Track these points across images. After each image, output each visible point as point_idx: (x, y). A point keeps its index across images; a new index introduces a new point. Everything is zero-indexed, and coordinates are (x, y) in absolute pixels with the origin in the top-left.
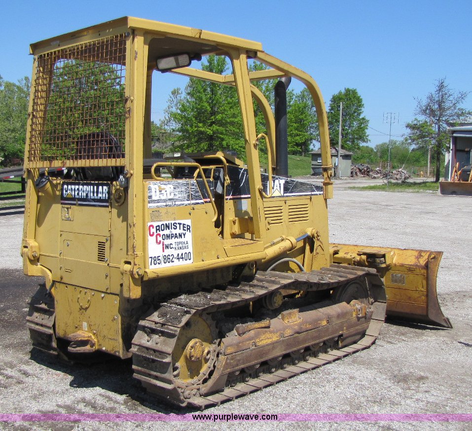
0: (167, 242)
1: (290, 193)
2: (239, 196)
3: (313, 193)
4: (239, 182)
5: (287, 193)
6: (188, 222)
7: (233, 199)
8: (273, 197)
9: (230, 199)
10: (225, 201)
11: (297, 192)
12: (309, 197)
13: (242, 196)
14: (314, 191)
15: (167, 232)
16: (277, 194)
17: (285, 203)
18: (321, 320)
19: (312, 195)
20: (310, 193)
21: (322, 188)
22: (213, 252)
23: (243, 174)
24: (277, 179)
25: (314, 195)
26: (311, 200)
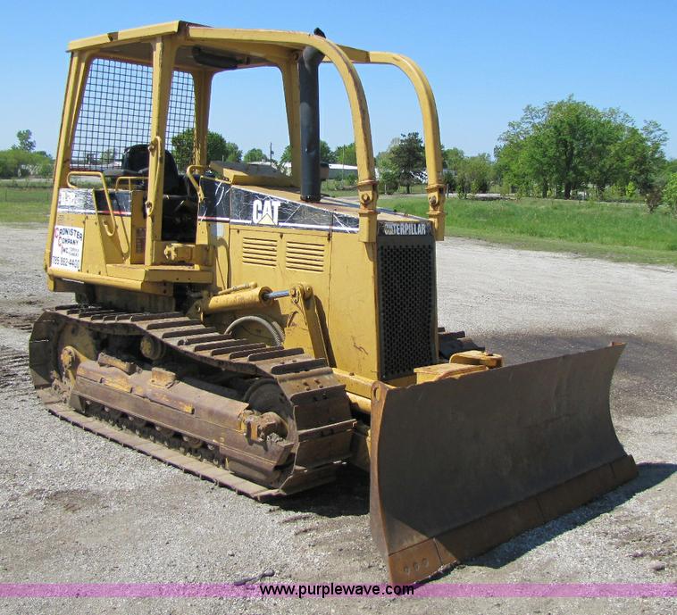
0: (65, 246)
1: (289, 222)
2: (214, 218)
3: (334, 228)
4: (214, 199)
5: (284, 222)
6: (81, 230)
7: (207, 220)
8: (262, 225)
9: (204, 220)
10: (198, 222)
11: (303, 223)
12: (326, 233)
13: (218, 218)
14: (337, 224)
15: (66, 236)
16: (267, 221)
17: (281, 236)
18: (187, 403)
19: (333, 231)
20: (328, 227)
21: (357, 221)
22: (96, 267)
23: (220, 190)
24: (268, 199)
25: (338, 231)
26: (329, 239)
